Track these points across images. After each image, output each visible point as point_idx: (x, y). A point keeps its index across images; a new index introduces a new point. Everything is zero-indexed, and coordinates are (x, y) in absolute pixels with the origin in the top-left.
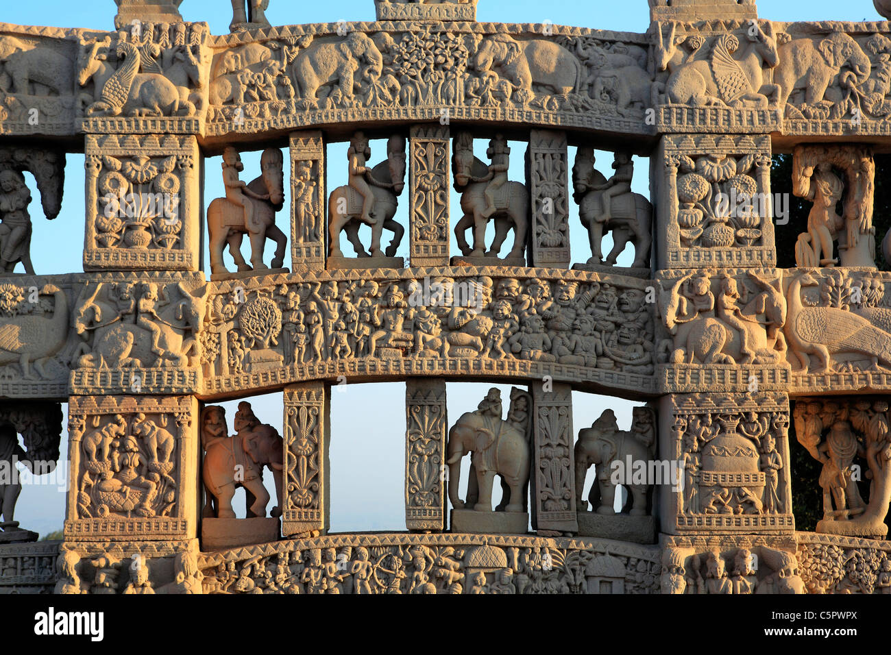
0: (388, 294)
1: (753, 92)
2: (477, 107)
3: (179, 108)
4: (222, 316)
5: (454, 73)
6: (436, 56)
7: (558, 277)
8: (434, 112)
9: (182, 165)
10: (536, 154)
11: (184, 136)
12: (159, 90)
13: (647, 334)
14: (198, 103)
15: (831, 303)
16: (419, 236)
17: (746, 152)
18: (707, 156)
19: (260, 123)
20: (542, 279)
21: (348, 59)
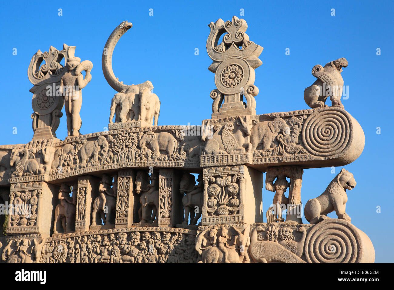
0: (103, 240)
1: (239, 147)
2: (139, 162)
3: (38, 172)
4: (48, 251)
5: (131, 149)
6: (126, 142)
7: (163, 231)
8: (123, 165)
9: (39, 193)
10: (161, 179)
11: (40, 182)
12: (32, 165)
13: (195, 254)
14: (45, 169)
15: (269, 239)
16: (118, 216)
17: (234, 173)
18: (219, 176)
19: (66, 174)
20: (157, 232)
21: (96, 147)
